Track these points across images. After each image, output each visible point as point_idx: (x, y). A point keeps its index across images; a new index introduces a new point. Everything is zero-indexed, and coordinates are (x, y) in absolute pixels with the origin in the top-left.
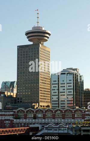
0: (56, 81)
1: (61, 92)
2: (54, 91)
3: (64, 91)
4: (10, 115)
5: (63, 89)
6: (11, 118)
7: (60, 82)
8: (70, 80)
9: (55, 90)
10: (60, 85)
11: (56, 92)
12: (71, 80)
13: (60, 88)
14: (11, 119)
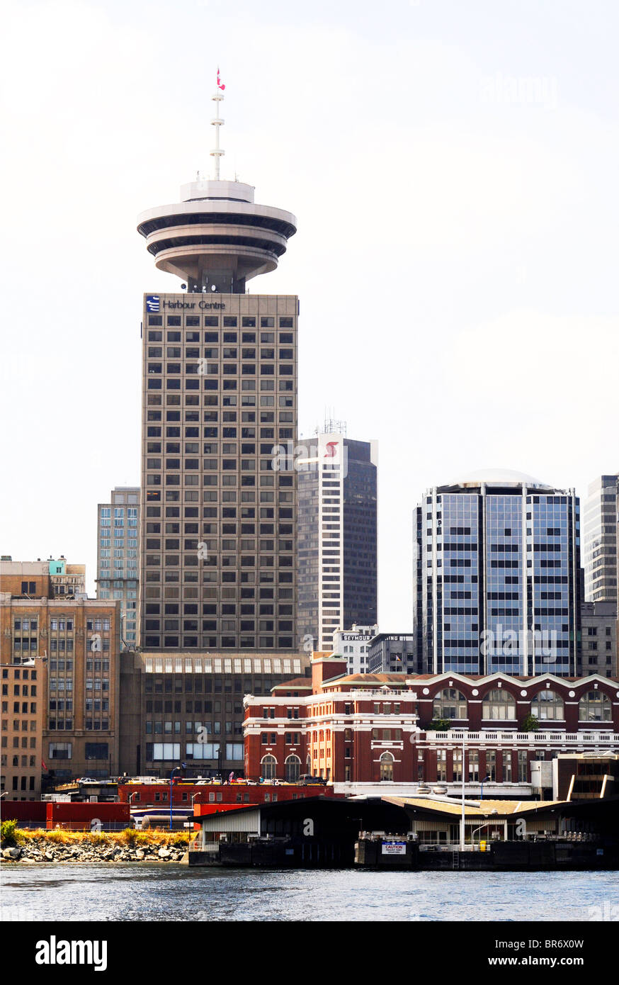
0: (468, 531)
1: (494, 596)
2: (457, 587)
3: (511, 588)
4: (404, 708)
5: (508, 580)
6: (408, 722)
7: (489, 540)
8: (550, 532)
9: (461, 579)
10: (489, 556)
11: (468, 595)
12: (558, 532)
13: (489, 571)
14: (406, 728)
